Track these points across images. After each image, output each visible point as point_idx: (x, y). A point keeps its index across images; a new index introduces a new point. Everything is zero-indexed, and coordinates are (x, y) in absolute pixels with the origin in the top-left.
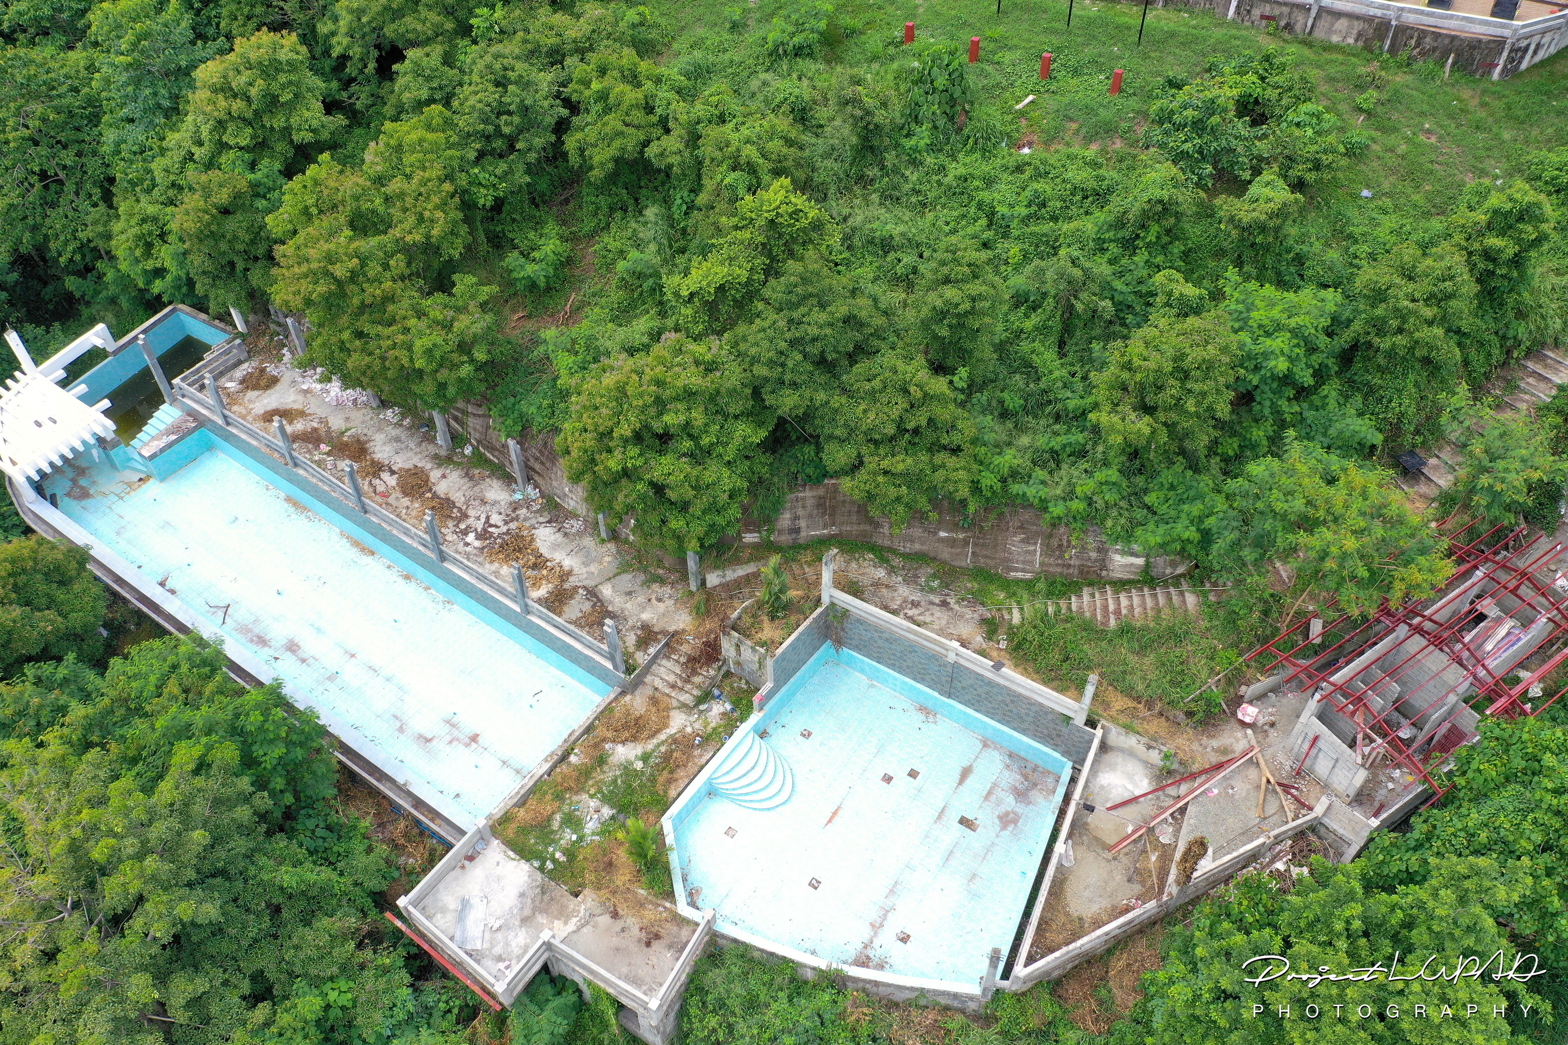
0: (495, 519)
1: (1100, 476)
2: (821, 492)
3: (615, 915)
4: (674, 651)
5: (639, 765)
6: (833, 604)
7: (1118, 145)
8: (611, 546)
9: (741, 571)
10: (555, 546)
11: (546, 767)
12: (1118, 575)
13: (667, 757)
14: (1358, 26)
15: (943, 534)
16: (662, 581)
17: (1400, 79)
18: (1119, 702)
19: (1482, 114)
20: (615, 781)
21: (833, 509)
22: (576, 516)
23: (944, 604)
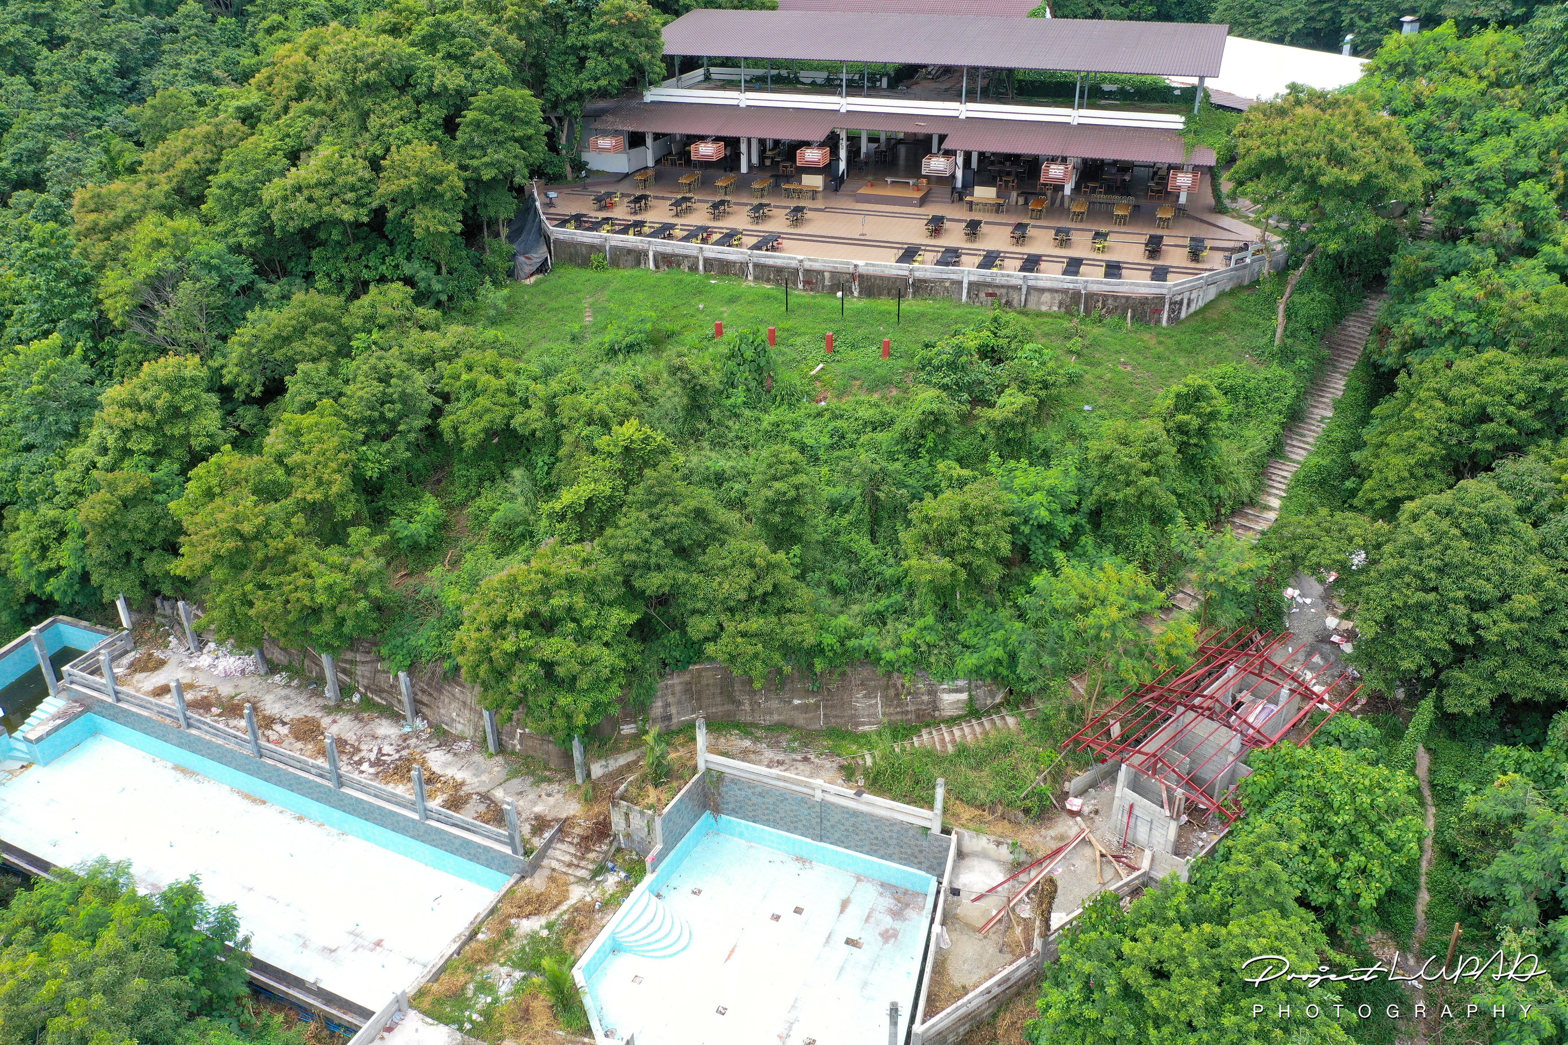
0: (386, 749)
1: (920, 623)
2: (687, 677)
4: (568, 834)
5: (545, 933)
6: (708, 770)
7: (895, 392)
8: (500, 759)
9: (623, 760)
10: (446, 765)
11: (455, 946)
12: (948, 713)
13: (570, 923)
14: (1058, 297)
15: (796, 702)
16: (550, 781)
17: (1096, 331)
18: (967, 813)
19: (1161, 349)
20: (523, 949)
21: (699, 692)
22: (463, 739)
23: (806, 759)
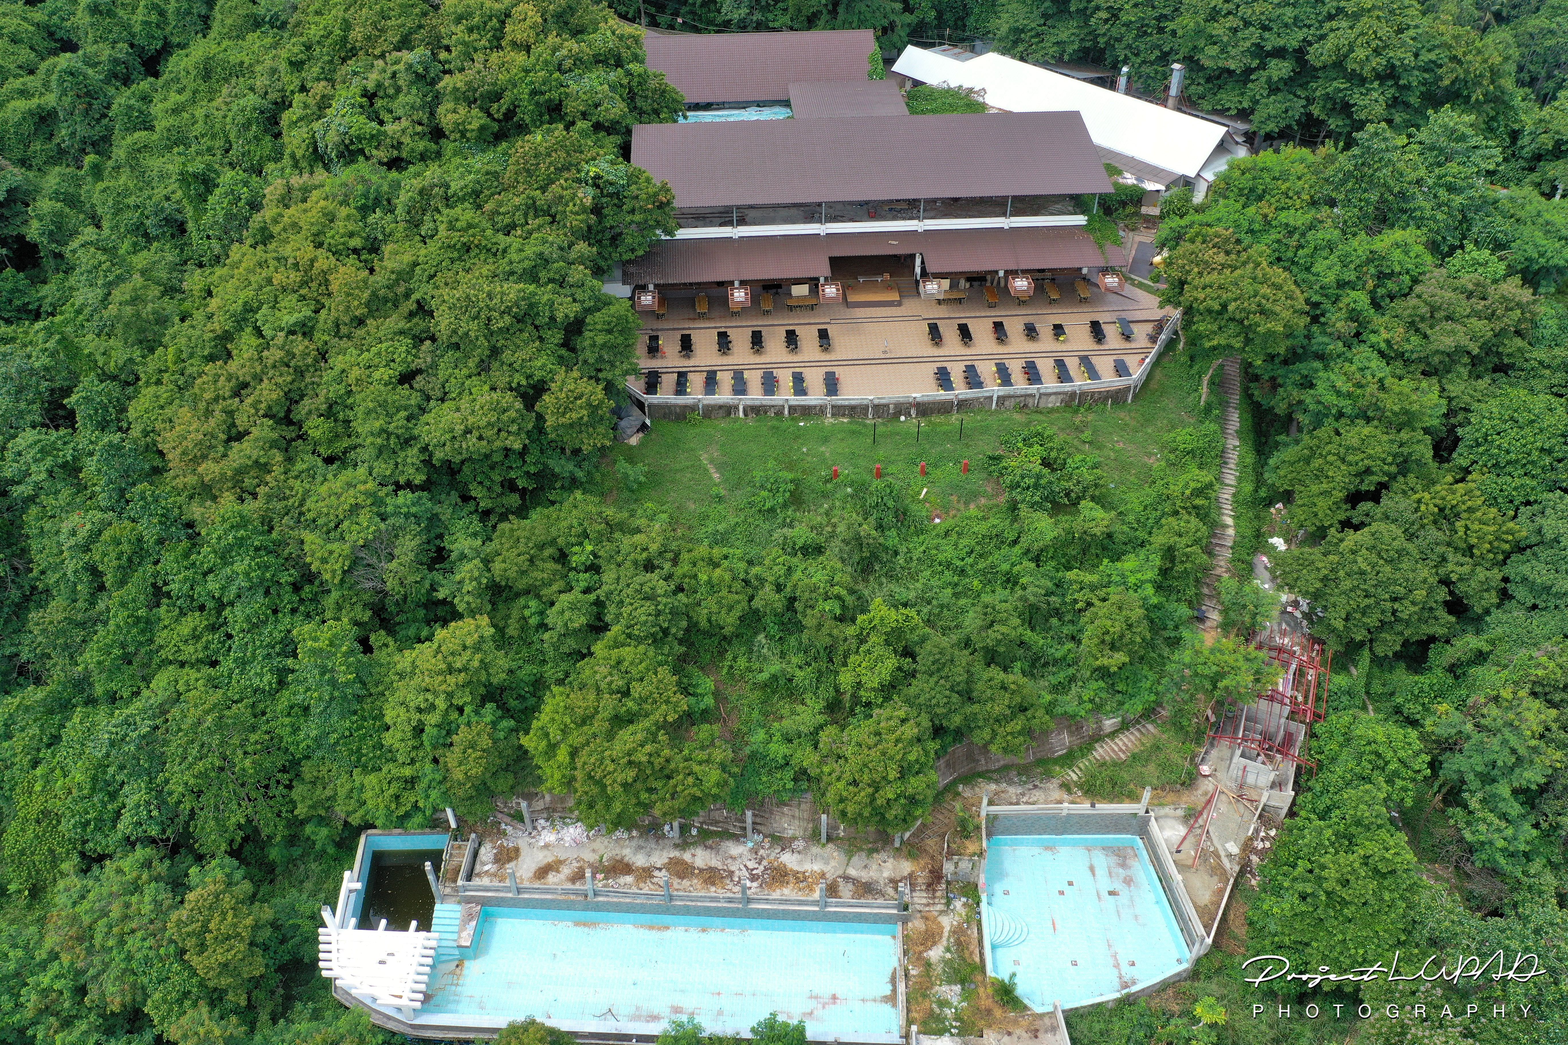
0: (751, 865)
1: (1093, 686)
3: (1009, 1034)
4: (916, 885)
5: (948, 956)
6: (989, 815)
8: (832, 846)
10: (800, 862)
11: (902, 985)
12: (1110, 730)
13: (958, 943)
16: (877, 851)
19: (1134, 423)
20: (944, 971)
21: (954, 764)
22: (797, 839)
23: (1035, 787)
